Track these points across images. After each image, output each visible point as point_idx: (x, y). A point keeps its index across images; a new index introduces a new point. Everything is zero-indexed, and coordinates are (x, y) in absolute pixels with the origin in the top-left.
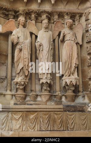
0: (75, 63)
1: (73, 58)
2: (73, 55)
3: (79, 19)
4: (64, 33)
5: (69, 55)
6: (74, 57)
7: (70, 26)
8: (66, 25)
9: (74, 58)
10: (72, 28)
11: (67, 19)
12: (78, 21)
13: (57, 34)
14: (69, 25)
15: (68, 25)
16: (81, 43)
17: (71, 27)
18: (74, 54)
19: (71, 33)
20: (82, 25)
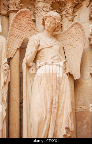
0: (65, 125)
1: (60, 112)
2: (61, 105)
3: (73, 12)
4: (39, 46)
5: (52, 103)
6: (62, 111)
7: (53, 28)
8: (44, 24)
9: (62, 114)
10: (55, 33)
11: (45, 9)
12: (70, 18)
13: (18, 46)
14: (52, 26)
15: (47, 24)
16: (77, 76)
17: (54, 31)
18: (64, 102)
19: (56, 47)
20: (83, 30)
